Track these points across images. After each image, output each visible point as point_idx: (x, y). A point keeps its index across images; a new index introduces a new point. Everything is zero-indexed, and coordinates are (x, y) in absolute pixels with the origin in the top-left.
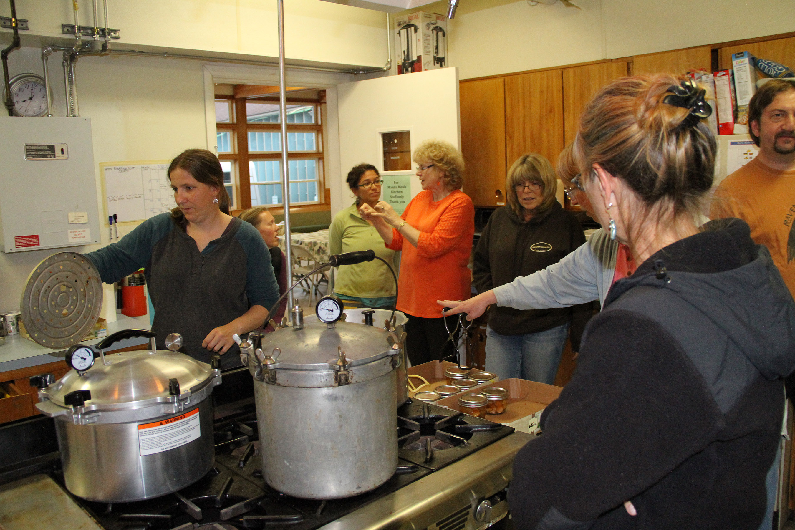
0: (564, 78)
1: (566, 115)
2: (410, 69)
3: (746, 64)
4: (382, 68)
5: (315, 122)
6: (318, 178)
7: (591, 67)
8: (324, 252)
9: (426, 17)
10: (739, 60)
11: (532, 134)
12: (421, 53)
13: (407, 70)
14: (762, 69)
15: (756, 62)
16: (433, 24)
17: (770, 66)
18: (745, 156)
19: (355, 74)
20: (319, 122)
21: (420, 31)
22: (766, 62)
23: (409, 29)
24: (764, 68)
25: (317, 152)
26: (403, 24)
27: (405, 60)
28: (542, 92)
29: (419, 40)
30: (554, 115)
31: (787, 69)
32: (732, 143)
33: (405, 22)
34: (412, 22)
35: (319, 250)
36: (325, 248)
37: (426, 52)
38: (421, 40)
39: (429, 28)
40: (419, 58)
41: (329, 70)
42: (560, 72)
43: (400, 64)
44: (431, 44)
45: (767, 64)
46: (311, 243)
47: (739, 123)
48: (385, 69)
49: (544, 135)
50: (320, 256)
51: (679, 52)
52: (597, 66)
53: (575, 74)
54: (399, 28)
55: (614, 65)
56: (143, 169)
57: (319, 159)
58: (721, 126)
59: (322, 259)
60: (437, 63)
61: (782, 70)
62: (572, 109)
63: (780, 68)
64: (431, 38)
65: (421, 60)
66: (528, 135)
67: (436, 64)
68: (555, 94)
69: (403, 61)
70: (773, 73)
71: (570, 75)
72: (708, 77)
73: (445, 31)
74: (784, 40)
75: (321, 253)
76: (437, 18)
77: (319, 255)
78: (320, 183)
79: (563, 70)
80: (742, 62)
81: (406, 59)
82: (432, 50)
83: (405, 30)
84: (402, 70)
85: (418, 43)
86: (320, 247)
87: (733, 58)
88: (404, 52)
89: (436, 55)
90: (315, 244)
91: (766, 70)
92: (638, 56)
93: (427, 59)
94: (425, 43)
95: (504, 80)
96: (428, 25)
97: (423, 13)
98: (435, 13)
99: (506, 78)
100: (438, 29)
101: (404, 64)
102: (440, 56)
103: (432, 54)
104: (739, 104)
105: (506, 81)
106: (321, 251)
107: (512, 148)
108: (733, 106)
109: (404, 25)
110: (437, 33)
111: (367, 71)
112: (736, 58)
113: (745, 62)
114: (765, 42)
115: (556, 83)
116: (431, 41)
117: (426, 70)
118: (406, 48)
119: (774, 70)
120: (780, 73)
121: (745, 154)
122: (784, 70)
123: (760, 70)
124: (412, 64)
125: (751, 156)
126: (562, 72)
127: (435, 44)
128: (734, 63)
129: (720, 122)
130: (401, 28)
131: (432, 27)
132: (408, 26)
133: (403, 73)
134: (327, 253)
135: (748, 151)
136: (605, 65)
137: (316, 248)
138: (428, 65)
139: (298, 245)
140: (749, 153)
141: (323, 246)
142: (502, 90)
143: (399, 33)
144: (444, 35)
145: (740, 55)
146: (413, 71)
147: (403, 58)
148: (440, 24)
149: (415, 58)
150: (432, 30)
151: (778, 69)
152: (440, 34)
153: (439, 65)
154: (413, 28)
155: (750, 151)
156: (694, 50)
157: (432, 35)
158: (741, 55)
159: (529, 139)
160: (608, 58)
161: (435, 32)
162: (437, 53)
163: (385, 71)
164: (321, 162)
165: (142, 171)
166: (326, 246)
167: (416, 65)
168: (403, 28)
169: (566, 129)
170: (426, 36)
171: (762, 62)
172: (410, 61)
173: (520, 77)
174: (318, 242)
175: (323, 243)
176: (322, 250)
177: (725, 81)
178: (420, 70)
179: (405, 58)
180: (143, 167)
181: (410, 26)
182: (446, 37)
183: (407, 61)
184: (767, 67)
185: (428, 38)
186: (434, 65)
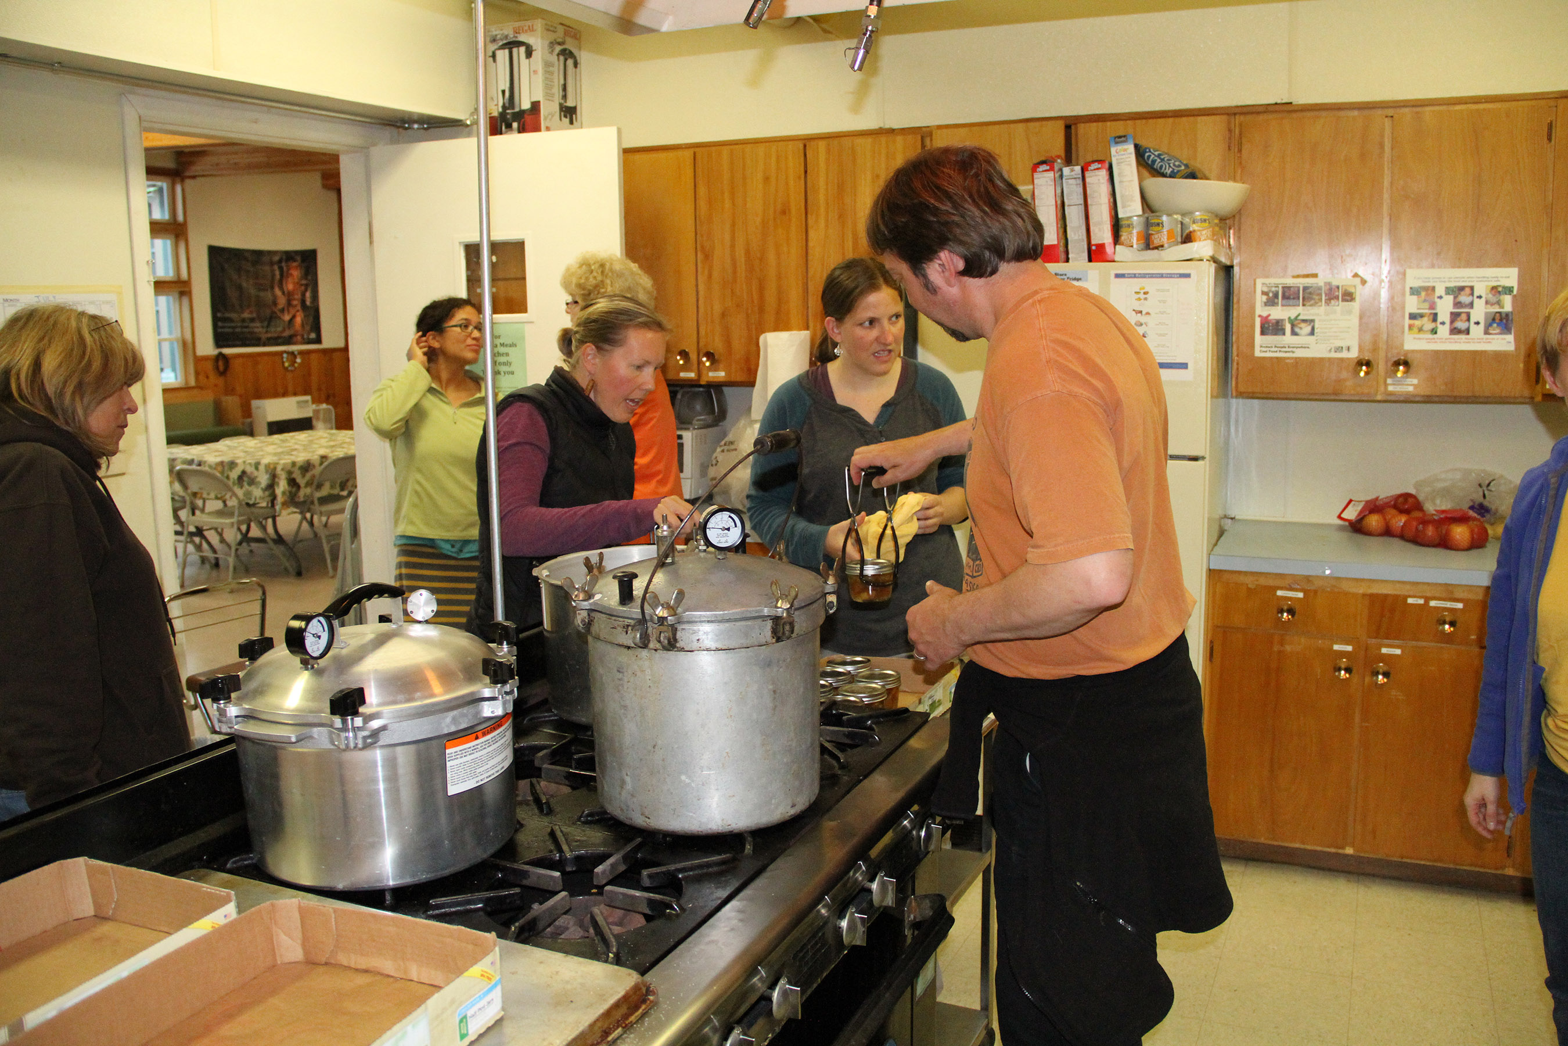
0: (808, 156)
1: (811, 221)
2: (515, 125)
3: (1130, 154)
4: (460, 121)
5: (170, 215)
6: (179, 335)
7: (859, 141)
8: (252, 482)
9: (548, 30)
10: (1120, 147)
11: (748, 252)
12: (539, 96)
13: (509, 126)
14: (1150, 162)
15: (1141, 151)
16: (559, 44)
17: (1162, 160)
18: (1138, 296)
19: (406, 129)
20: (180, 218)
21: (537, 55)
22: (1156, 153)
23: (515, 50)
24: (1154, 161)
25: (175, 279)
26: (502, 40)
27: (504, 107)
28: (767, 179)
29: (535, 72)
30: (790, 220)
31: (1186, 166)
32: (1117, 276)
33: (506, 37)
34: (522, 38)
35: (240, 478)
36: (256, 473)
37: (549, 96)
38: (540, 72)
39: (552, 51)
40: (535, 106)
41: (358, 118)
42: (801, 146)
43: (495, 114)
44: (556, 81)
45: (1159, 156)
46: (222, 463)
47: (1122, 244)
48: (468, 122)
49: (771, 256)
50: (244, 489)
51: (1012, 126)
52: (869, 140)
53: (828, 151)
54: (492, 47)
55: (899, 139)
56: (6, 304)
57: (182, 294)
58: (1094, 248)
59: (248, 494)
60: (565, 116)
61: (1179, 166)
62: (822, 210)
63: (1177, 163)
64: (555, 69)
65: (539, 111)
66: (740, 253)
67: (563, 118)
68: (792, 183)
69: (500, 110)
70: (1168, 171)
71: (820, 153)
72: (1072, 170)
73: (578, 58)
74: (1171, 120)
75: (245, 484)
76: (566, 33)
77: (242, 487)
78: (184, 344)
79: (806, 142)
80: (1125, 150)
81: (507, 105)
82: (557, 92)
83: (507, 51)
84: (498, 126)
85: (533, 77)
86: (244, 472)
87: (1112, 144)
88: (503, 92)
89: (563, 102)
90: (232, 464)
91: (1157, 165)
92: (939, 127)
93: (549, 109)
94: (546, 79)
95: (695, 153)
96: (552, 44)
97: (544, 22)
98: (562, 24)
99: (697, 150)
100: (567, 54)
101: (503, 115)
102: (570, 103)
103: (557, 99)
104: (1120, 216)
105: (698, 156)
106: (245, 479)
107: (710, 276)
108: (1111, 216)
109: (505, 42)
110: (566, 60)
111: (428, 124)
112: (1117, 143)
113: (1129, 151)
114: (1144, 121)
115: (794, 164)
116: (556, 74)
117: (548, 129)
118: (508, 85)
119: (1170, 166)
120: (1178, 171)
121: (1136, 293)
122: (1183, 168)
123: (1147, 163)
124: (520, 115)
125: (1145, 296)
126: (805, 146)
127: (562, 82)
128: (1113, 150)
129: (1093, 242)
130: (496, 47)
131: (558, 48)
132: (511, 45)
133: (501, 133)
134: (259, 483)
135: (1140, 289)
136: (883, 139)
137: (235, 474)
138: (551, 120)
139: (194, 467)
140: (1142, 292)
141: (249, 470)
142: (689, 172)
143: (494, 56)
144: (576, 65)
145: (1120, 139)
146: (522, 130)
147: (501, 104)
148: (570, 45)
149: (526, 105)
150: (558, 55)
151: (1174, 165)
152: (570, 62)
153: (567, 120)
154: (522, 49)
155: (1144, 288)
156: (1037, 124)
157: (557, 63)
158: (1123, 139)
159: (743, 260)
160: (887, 126)
161: (562, 58)
162: (565, 97)
163: (467, 126)
164: (185, 301)
165: (4, 307)
166: (257, 468)
167: (528, 118)
168: (502, 47)
169: (811, 244)
170: (547, 65)
171: (1150, 151)
172: (517, 110)
173: (725, 151)
174: (239, 461)
175: (250, 464)
176: (249, 478)
177: (1100, 178)
178: (537, 128)
179: (504, 104)
180: (7, 300)
181: (520, 44)
182: (578, 70)
183: (508, 109)
184: (1159, 160)
185: (551, 69)
186: (561, 119)
